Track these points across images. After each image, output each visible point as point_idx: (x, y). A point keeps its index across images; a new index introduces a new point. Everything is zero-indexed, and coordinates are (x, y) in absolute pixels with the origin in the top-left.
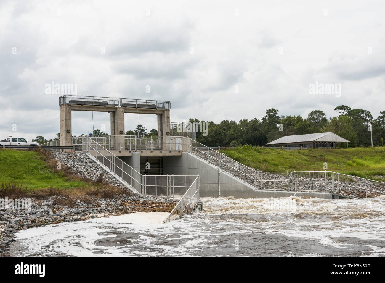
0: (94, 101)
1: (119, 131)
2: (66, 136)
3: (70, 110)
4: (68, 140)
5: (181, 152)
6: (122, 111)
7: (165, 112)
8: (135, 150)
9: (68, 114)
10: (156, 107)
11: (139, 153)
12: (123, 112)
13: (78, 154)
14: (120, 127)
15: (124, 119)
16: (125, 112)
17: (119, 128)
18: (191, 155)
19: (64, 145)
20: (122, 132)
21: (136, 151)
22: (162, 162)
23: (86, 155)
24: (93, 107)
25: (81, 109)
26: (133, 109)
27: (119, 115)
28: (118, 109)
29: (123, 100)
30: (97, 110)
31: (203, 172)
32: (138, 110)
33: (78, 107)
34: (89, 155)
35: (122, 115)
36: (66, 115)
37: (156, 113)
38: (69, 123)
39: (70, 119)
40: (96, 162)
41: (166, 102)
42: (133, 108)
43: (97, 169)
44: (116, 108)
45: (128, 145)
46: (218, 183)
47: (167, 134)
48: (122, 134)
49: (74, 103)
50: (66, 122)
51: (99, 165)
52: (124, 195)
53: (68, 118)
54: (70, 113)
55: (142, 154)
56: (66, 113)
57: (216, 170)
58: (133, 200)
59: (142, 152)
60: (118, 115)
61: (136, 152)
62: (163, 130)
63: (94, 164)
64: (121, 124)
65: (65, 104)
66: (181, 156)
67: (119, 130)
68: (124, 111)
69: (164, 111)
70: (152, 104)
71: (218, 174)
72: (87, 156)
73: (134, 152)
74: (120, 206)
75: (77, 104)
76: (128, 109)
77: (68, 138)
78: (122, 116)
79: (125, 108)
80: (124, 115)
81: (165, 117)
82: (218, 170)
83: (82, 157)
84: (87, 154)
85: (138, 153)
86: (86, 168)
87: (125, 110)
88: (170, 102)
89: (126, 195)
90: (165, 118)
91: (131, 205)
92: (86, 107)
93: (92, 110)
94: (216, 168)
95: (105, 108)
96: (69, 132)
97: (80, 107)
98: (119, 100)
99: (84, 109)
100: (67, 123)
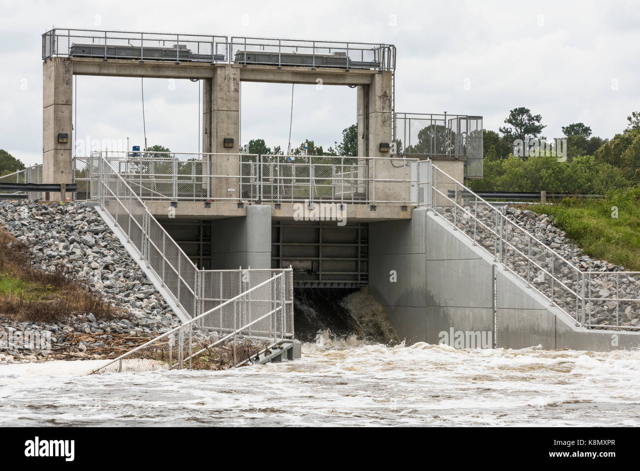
0: (144, 46)
1: (221, 140)
2: (56, 153)
3: (67, 75)
4: (61, 165)
5: (409, 210)
6: (232, 76)
7: (378, 78)
8: (257, 199)
9: (63, 88)
10: (345, 64)
11: (268, 207)
12: (234, 79)
13: (72, 208)
14: (225, 126)
15: (237, 100)
16: (242, 80)
17: (223, 131)
18: (436, 218)
19: (51, 181)
20: (231, 141)
21: (259, 202)
22: (365, 240)
23: (93, 209)
24: (142, 65)
25: (105, 71)
26: (270, 71)
27: (221, 89)
28: (219, 71)
29: (235, 40)
30: (152, 73)
31: (460, 271)
32: (288, 72)
33: (94, 64)
34: (103, 210)
35: (232, 88)
36: (56, 89)
37: (349, 81)
38: (66, 113)
39: (67, 101)
40: (111, 233)
41: (382, 47)
42: (268, 67)
43: (106, 252)
44: (214, 68)
45: (252, 182)
46: (493, 308)
47: (382, 149)
48: (232, 147)
49: (84, 51)
50: (55, 111)
51: (118, 240)
52: (91, 316)
53: (62, 99)
54: (69, 83)
55: (277, 211)
56: (55, 84)
57: (487, 265)
58: (112, 329)
59: (278, 206)
60: (218, 89)
61: (259, 207)
62: (370, 136)
63: (103, 238)
64: (228, 117)
65: (54, 56)
66: (411, 219)
67: (223, 135)
68: (238, 77)
69: (372, 76)
70: (336, 54)
71: (494, 279)
72: (95, 212)
73: (254, 205)
74: (64, 341)
75: (93, 57)
76: (253, 70)
77: (60, 158)
78: (232, 94)
79: (241, 66)
80: (237, 90)
81: (375, 95)
82: (494, 266)
83: (80, 216)
84: (97, 208)
85: (263, 209)
86: (71, 249)
87: (241, 74)
88: (393, 46)
89: (96, 316)
90: (377, 98)
91: (96, 341)
92: (121, 66)
93: (139, 72)
94: (489, 258)
95: (177, 67)
96: (65, 140)
97: (99, 65)
98: (224, 40)
99: (115, 72)
100: (60, 114)
